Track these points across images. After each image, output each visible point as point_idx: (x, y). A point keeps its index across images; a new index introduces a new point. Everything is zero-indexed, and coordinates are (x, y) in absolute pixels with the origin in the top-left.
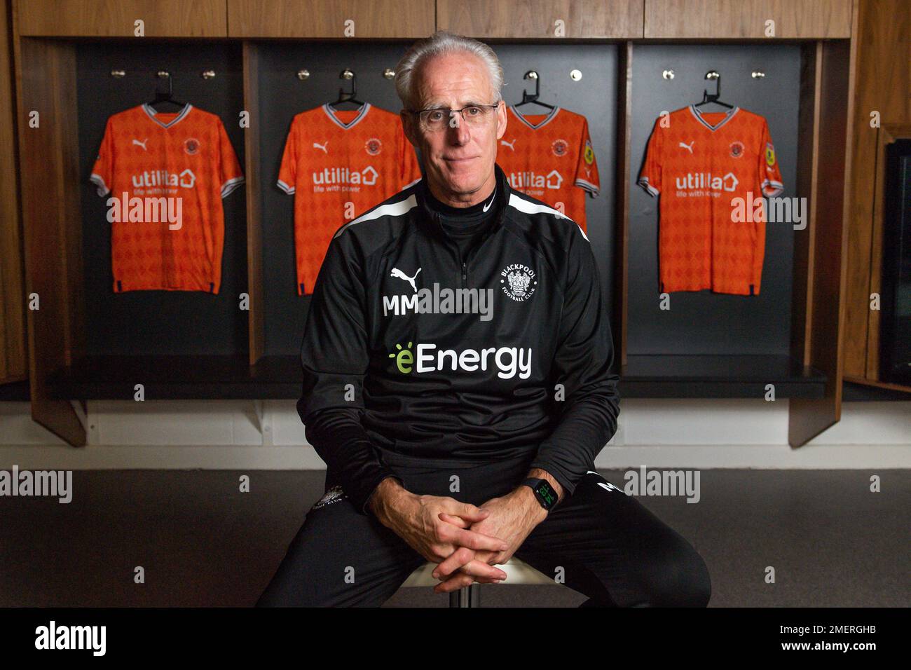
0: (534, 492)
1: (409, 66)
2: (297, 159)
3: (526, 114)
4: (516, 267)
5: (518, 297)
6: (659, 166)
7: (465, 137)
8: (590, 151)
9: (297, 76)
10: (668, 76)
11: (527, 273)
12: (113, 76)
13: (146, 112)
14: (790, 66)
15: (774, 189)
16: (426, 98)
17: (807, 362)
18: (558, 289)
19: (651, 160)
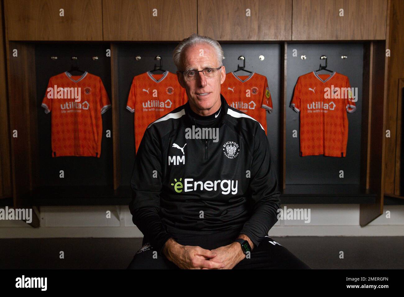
0: (241, 246)
1: (179, 51)
2: (135, 97)
3: (239, 75)
4: (230, 143)
5: (231, 157)
6: (300, 99)
7: (205, 83)
8: (268, 92)
9: (135, 59)
10: (303, 58)
11: (235, 145)
12: (52, 59)
13: (67, 76)
14: (359, 53)
15: (352, 109)
16: (187, 65)
17: (368, 187)
18: (249, 153)
19: (296, 96)
